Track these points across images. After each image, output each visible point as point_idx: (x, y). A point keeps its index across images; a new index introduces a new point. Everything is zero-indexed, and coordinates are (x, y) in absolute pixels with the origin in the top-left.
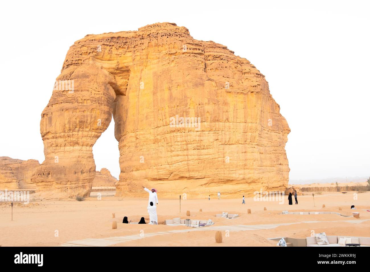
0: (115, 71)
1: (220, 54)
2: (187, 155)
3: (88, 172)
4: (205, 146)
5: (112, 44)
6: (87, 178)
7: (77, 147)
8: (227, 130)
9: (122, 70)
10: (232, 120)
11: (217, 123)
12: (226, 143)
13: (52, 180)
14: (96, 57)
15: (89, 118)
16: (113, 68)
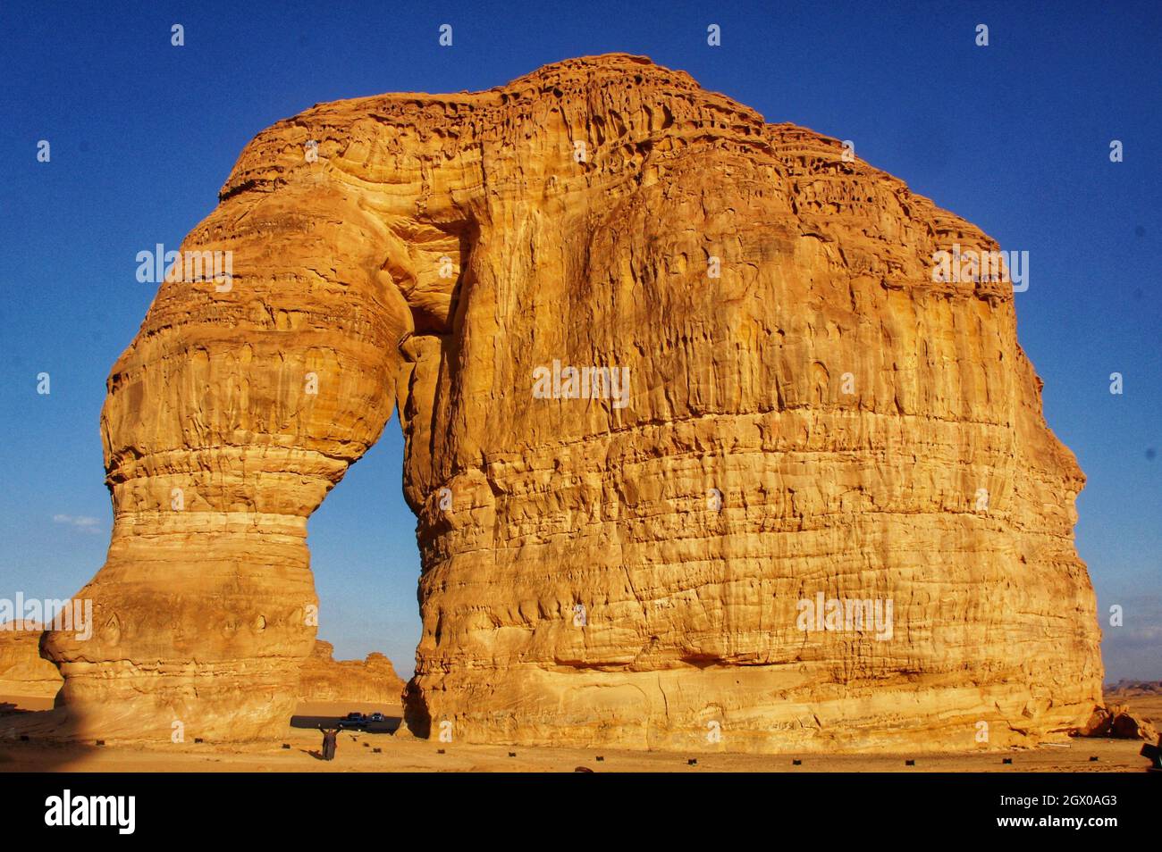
0: (415, 227)
2: (724, 557)
4: (807, 515)
5: (407, 119)
7: (240, 517)
9: (441, 220)
10: (915, 405)
14: (340, 160)
16: (408, 212)
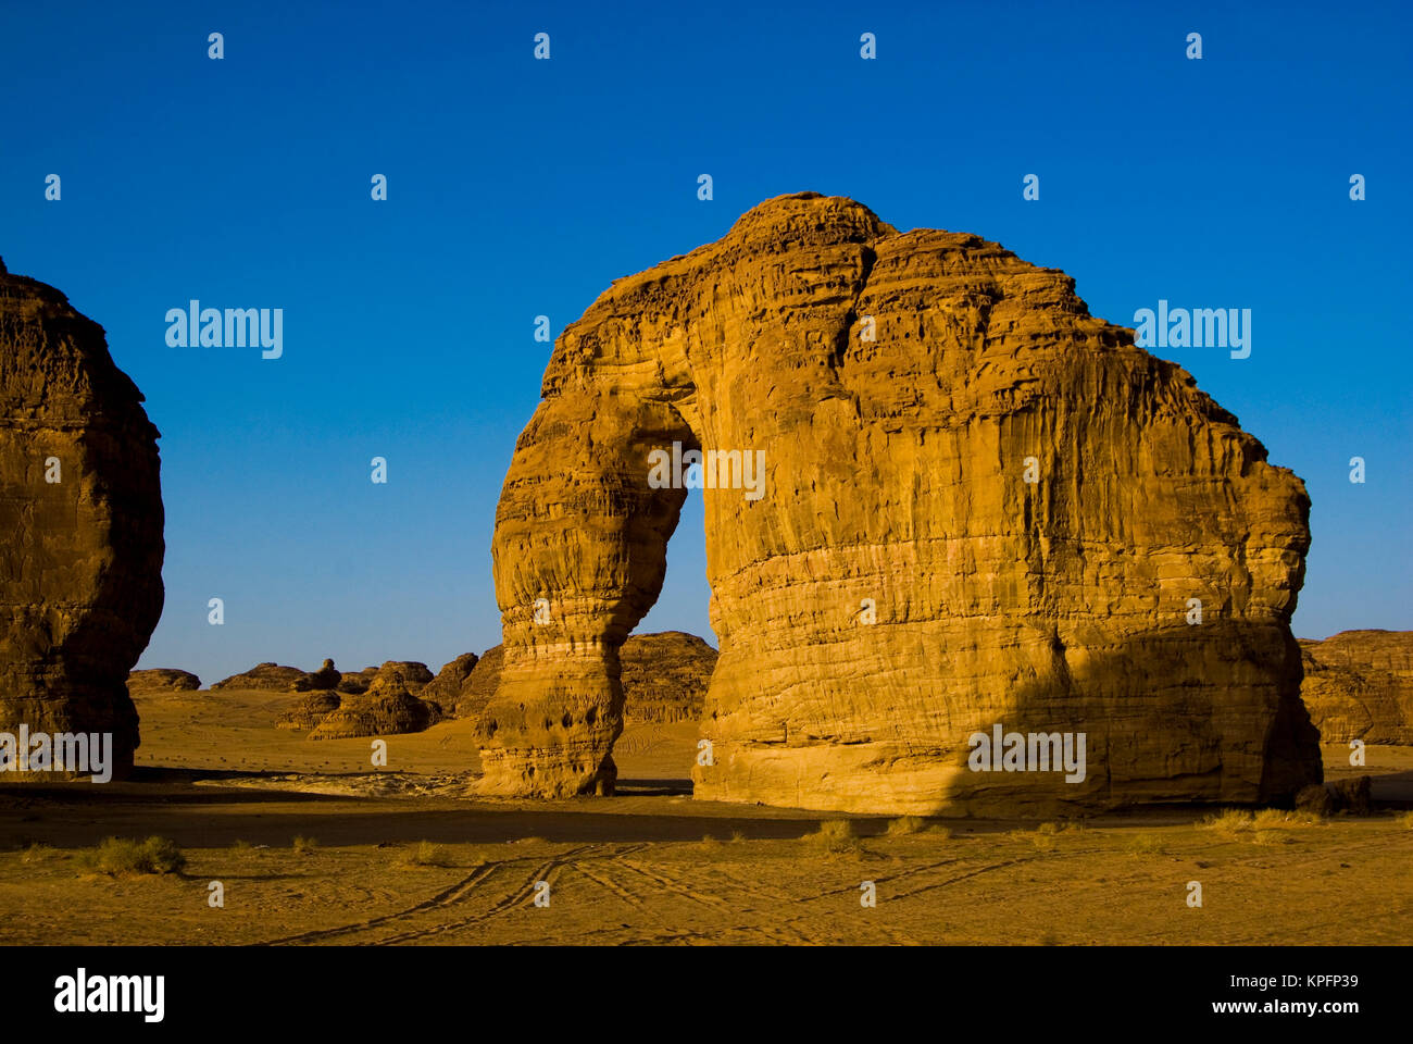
0: (665, 392)
1: (905, 285)
2: (796, 664)
3: (584, 721)
4: (836, 629)
5: (640, 307)
6: (583, 737)
7: (563, 646)
8: (896, 569)
9: (680, 384)
10: (911, 533)
11: (861, 548)
12: (899, 618)
13: (498, 744)
14: (597, 360)
15: (561, 560)
16: (653, 385)
